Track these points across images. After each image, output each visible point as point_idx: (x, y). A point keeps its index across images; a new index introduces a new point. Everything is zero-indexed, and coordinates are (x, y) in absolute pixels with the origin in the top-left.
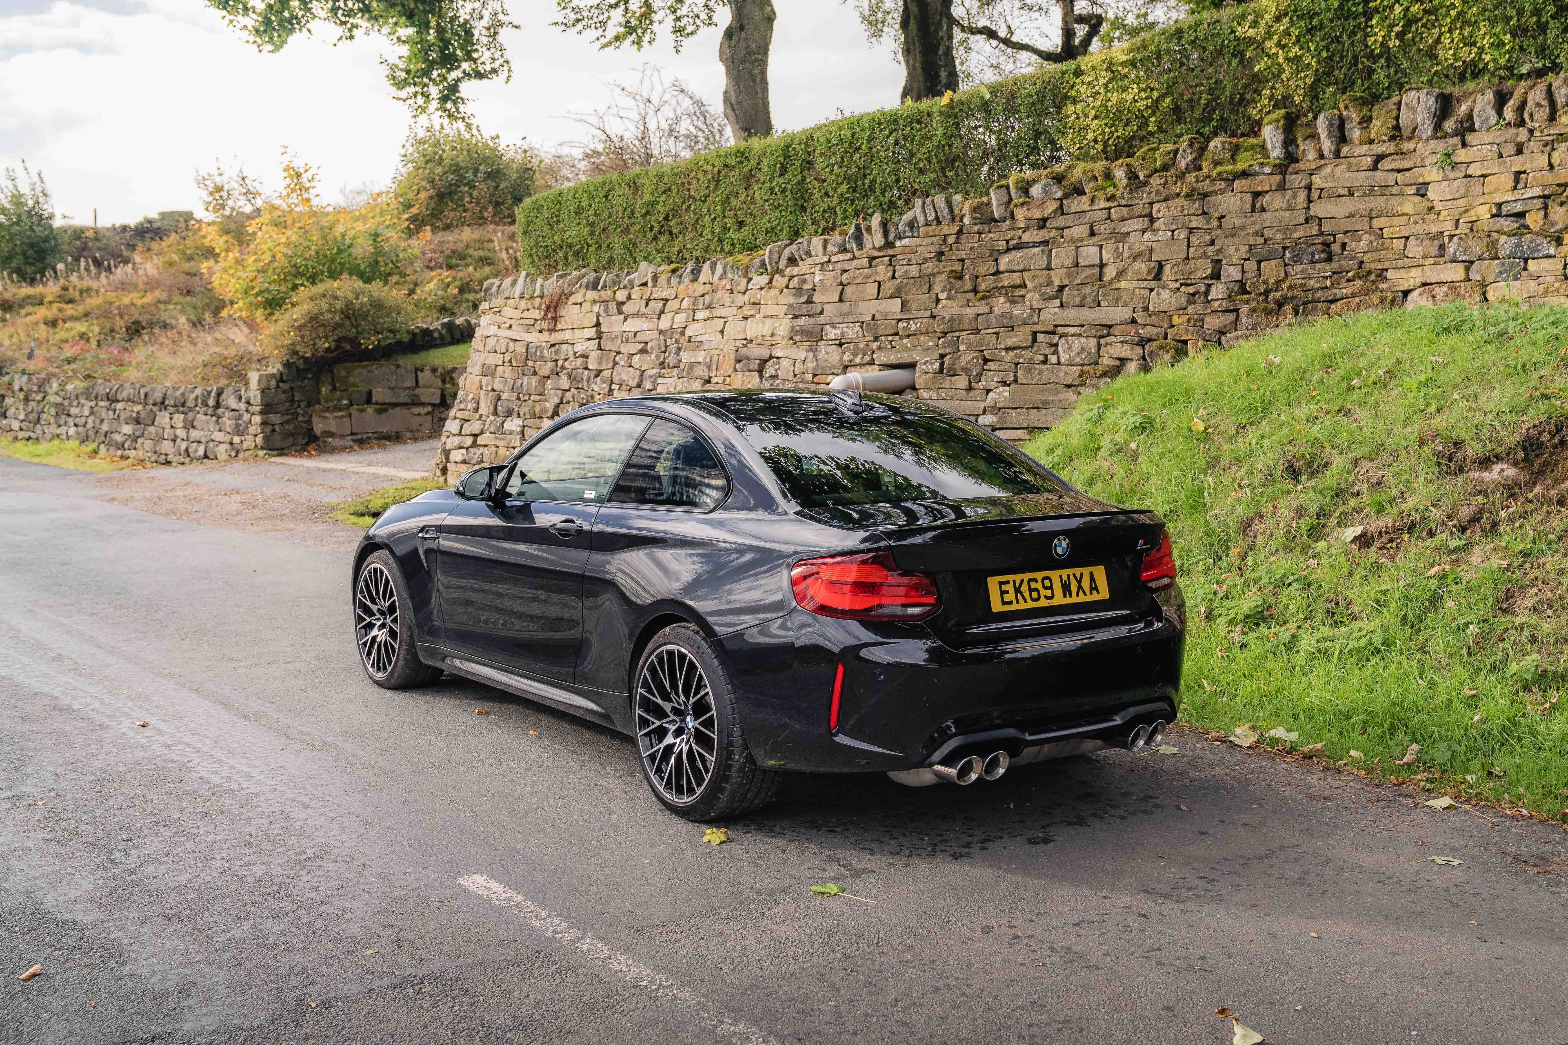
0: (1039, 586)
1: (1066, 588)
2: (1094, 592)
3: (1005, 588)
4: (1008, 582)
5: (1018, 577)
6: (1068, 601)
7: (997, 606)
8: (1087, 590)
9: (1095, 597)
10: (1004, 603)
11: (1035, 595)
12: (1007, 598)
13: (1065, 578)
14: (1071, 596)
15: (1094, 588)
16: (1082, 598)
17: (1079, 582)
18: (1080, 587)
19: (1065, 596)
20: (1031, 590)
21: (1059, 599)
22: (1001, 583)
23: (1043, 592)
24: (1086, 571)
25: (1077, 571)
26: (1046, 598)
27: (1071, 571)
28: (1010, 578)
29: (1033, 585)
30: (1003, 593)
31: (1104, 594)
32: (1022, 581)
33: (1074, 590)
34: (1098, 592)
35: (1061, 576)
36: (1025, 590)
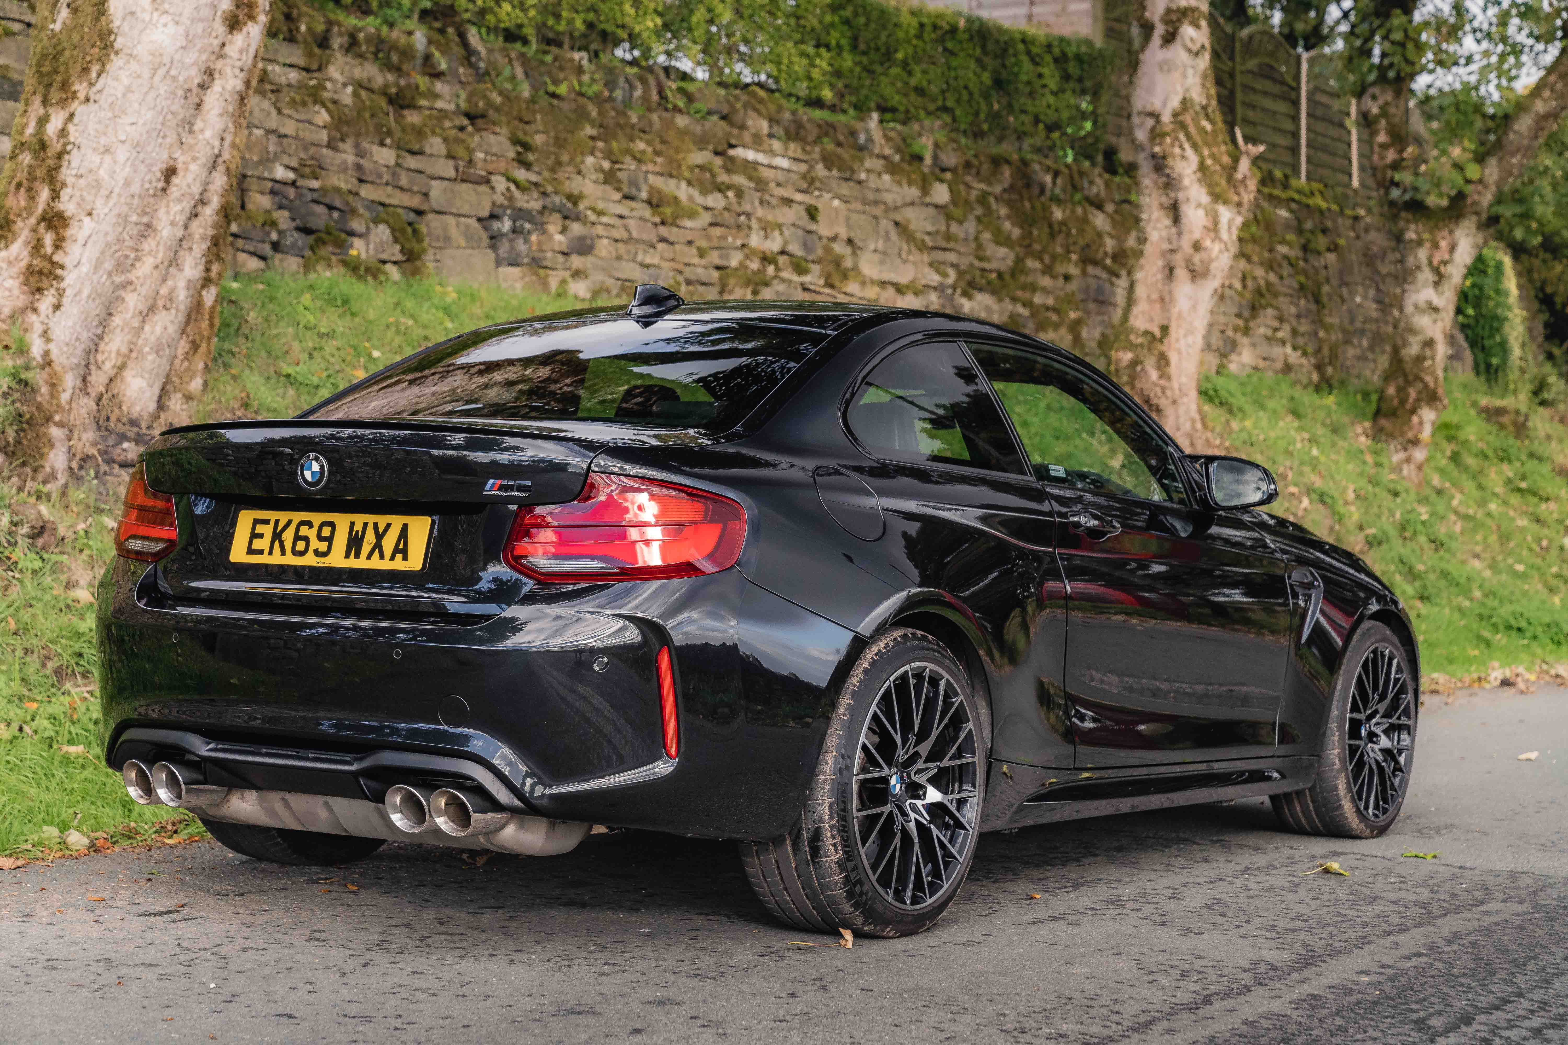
0: (312, 534)
1: (355, 543)
2: (399, 557)
3: (260, 529)
4: (266, 522)
5: (284, 517)
6: (352, 563)
7: (238, 554)
8: (388, 552)
9: (398, 564)
10: (250, 551)
11: (301, 546)
12: (257, 544)
13: (358, 527)
14: (357, 556)
15: (401, 550)
16: (375, 563)
17: (379, 537)
18: (378, 546)
19: (347, 556)
20: (297, 538)
21: (337, 559)
22: (256, 522)
23: (315, 544)
24: (397, 522)
25: (382, 520)
26: (317, 553)
27: (371, 519)
28: (272, 515)
29: (304, 531)
30: (254, 535)
31: (415, 561)
32: (289, 522)
33: (366, 549)
34: (405, 559)
35: (352, 524)
36: (288, 536)
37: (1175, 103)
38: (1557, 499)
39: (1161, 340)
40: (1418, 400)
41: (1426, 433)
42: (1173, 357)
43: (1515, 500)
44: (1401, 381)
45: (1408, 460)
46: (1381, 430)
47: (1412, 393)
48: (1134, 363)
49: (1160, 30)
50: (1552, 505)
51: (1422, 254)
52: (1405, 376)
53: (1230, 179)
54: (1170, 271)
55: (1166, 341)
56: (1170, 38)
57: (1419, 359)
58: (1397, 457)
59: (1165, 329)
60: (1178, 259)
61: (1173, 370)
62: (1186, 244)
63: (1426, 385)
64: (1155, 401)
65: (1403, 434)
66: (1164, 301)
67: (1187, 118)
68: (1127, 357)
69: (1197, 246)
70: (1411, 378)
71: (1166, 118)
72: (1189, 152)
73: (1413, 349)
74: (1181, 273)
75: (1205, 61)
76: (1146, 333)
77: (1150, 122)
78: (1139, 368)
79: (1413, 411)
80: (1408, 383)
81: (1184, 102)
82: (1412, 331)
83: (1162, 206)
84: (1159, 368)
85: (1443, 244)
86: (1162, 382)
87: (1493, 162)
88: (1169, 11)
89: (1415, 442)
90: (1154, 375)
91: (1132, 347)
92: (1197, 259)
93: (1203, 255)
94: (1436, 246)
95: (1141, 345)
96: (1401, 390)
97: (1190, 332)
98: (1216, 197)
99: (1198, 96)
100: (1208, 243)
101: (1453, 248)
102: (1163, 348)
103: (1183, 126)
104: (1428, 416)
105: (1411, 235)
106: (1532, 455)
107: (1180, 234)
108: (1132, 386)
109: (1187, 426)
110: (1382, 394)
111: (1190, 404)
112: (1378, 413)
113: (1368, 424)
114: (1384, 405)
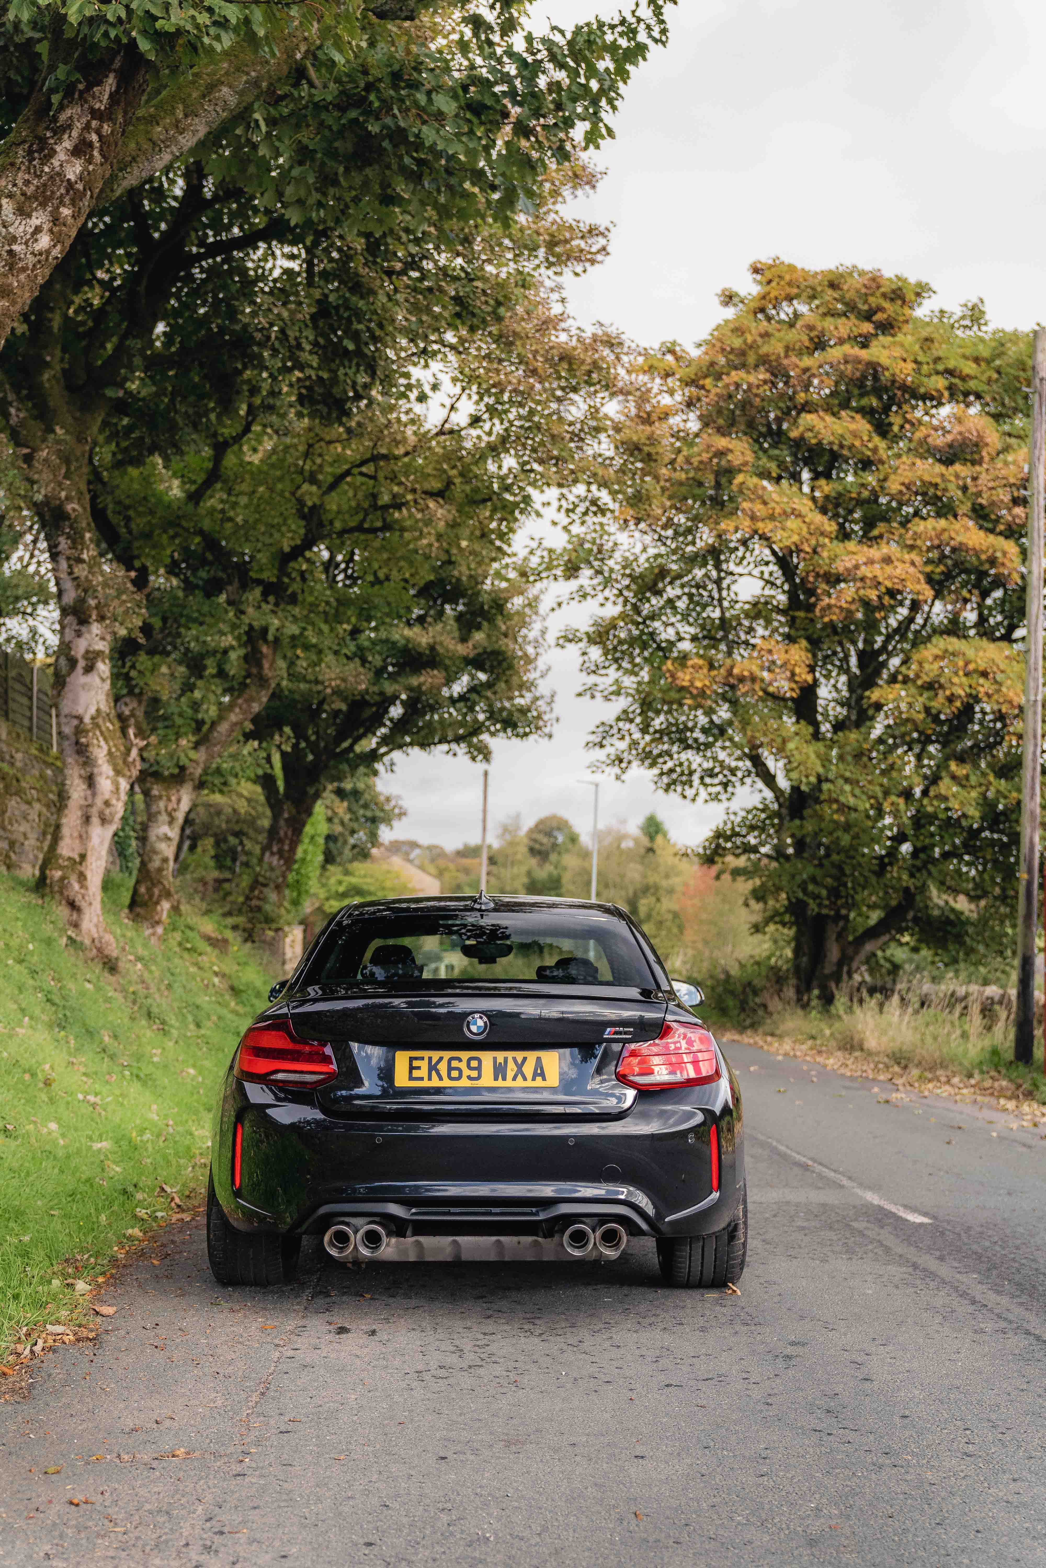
0: (462, 1065)
1: (500, 1070)
2: (539, 1079)
3: (415, 1063)
4: (422, 1059)
5: (435, 1055)
6: (501, 1083)
7: (402, 1080)
8: (529, 1076)
9: (541, 1083)
10: (411, 1078)
11: (455, 1074)
12: (416, 1073)
13: (500, 1060)
14: (504, 1079)
15: (540, 1074)
16: (521, 1083)
17: (520, 1066)
18: (520, 1072)
19: (496, 1079)
20: (450, 1069)
21: (487, 1081)
22: (411, 1059)
23: (468, 1072)
24: (532, 1055)
25: (519, 1055)
26: (469, 1078)
27: (510, 1054)
28: (426, 1054)
29: (455, 1064)
30: (412, 1068)
31: (555, 1080)
32: (441, 1059)
33: (510, 1074)
34: (544, 1079)
35: (495, 1059)
36: (443, 1067)
37: (92, 711)
38: (206, 954)
39: (81, 863)
40: (160, 896)
41: (164, 916)
42: (88, 874)
43: (186, 955)
44: (149, 884)
45: (154, 934)
46: (138, 915)
47: (156, 891)
48: (63, 879)
49: (81, 664)
50: (205, 958)
51: (162, 804)
52: (151, 880)
53: (125, 762)
54: (87, 819)
55: (84, 864)
56: (89, 669)
57: (160, 870)
58: (148, 931)
59: (83, 857)
60: (94, 811)
61: (88, 883)
62: (99, 802)
63: (164, 887)
64: (77, 903)
65: (152, 918)
66: (83, 838)
67: (100, 721)
68: (58, 874)
69: (107, 803)
70: (155, 882)
71: (87, 720)
72: (102, 743)
73: (156, 863)
74: (95, 820)
75: (107, 685)
76: (70, 859)
77: (75, 722)
78: (66, 881)
79: (157, 903)
80: (154, 885)
81: (98, 711)
82: (155, 852)
83: (81, 776)
84: (80, 882)
85: (173, 798)
87: (203, 749)
88: (87, 652)
89: (158, 923)
90: (76, 886)
91: (61, 868)
92: (107, 811)
93: (112, 809)
94: (169, 800)
95: (67, 867)
96: (149, 890)
97: (99, 859)
98: (118, 772)
99: (104, 707)
100: (114, 802)
101: (179, 801)
102: (82, 868)
103: (97, 726)
104: (166, 905)
105: (155, 792)
106: (187, 927)
107: (94, 794)
108: (61, 893)
109: (95, 920)
110: (135, 892)
111: (97, 905)
112: (133, 904)
113: (126, 911)
114: (138, 899)
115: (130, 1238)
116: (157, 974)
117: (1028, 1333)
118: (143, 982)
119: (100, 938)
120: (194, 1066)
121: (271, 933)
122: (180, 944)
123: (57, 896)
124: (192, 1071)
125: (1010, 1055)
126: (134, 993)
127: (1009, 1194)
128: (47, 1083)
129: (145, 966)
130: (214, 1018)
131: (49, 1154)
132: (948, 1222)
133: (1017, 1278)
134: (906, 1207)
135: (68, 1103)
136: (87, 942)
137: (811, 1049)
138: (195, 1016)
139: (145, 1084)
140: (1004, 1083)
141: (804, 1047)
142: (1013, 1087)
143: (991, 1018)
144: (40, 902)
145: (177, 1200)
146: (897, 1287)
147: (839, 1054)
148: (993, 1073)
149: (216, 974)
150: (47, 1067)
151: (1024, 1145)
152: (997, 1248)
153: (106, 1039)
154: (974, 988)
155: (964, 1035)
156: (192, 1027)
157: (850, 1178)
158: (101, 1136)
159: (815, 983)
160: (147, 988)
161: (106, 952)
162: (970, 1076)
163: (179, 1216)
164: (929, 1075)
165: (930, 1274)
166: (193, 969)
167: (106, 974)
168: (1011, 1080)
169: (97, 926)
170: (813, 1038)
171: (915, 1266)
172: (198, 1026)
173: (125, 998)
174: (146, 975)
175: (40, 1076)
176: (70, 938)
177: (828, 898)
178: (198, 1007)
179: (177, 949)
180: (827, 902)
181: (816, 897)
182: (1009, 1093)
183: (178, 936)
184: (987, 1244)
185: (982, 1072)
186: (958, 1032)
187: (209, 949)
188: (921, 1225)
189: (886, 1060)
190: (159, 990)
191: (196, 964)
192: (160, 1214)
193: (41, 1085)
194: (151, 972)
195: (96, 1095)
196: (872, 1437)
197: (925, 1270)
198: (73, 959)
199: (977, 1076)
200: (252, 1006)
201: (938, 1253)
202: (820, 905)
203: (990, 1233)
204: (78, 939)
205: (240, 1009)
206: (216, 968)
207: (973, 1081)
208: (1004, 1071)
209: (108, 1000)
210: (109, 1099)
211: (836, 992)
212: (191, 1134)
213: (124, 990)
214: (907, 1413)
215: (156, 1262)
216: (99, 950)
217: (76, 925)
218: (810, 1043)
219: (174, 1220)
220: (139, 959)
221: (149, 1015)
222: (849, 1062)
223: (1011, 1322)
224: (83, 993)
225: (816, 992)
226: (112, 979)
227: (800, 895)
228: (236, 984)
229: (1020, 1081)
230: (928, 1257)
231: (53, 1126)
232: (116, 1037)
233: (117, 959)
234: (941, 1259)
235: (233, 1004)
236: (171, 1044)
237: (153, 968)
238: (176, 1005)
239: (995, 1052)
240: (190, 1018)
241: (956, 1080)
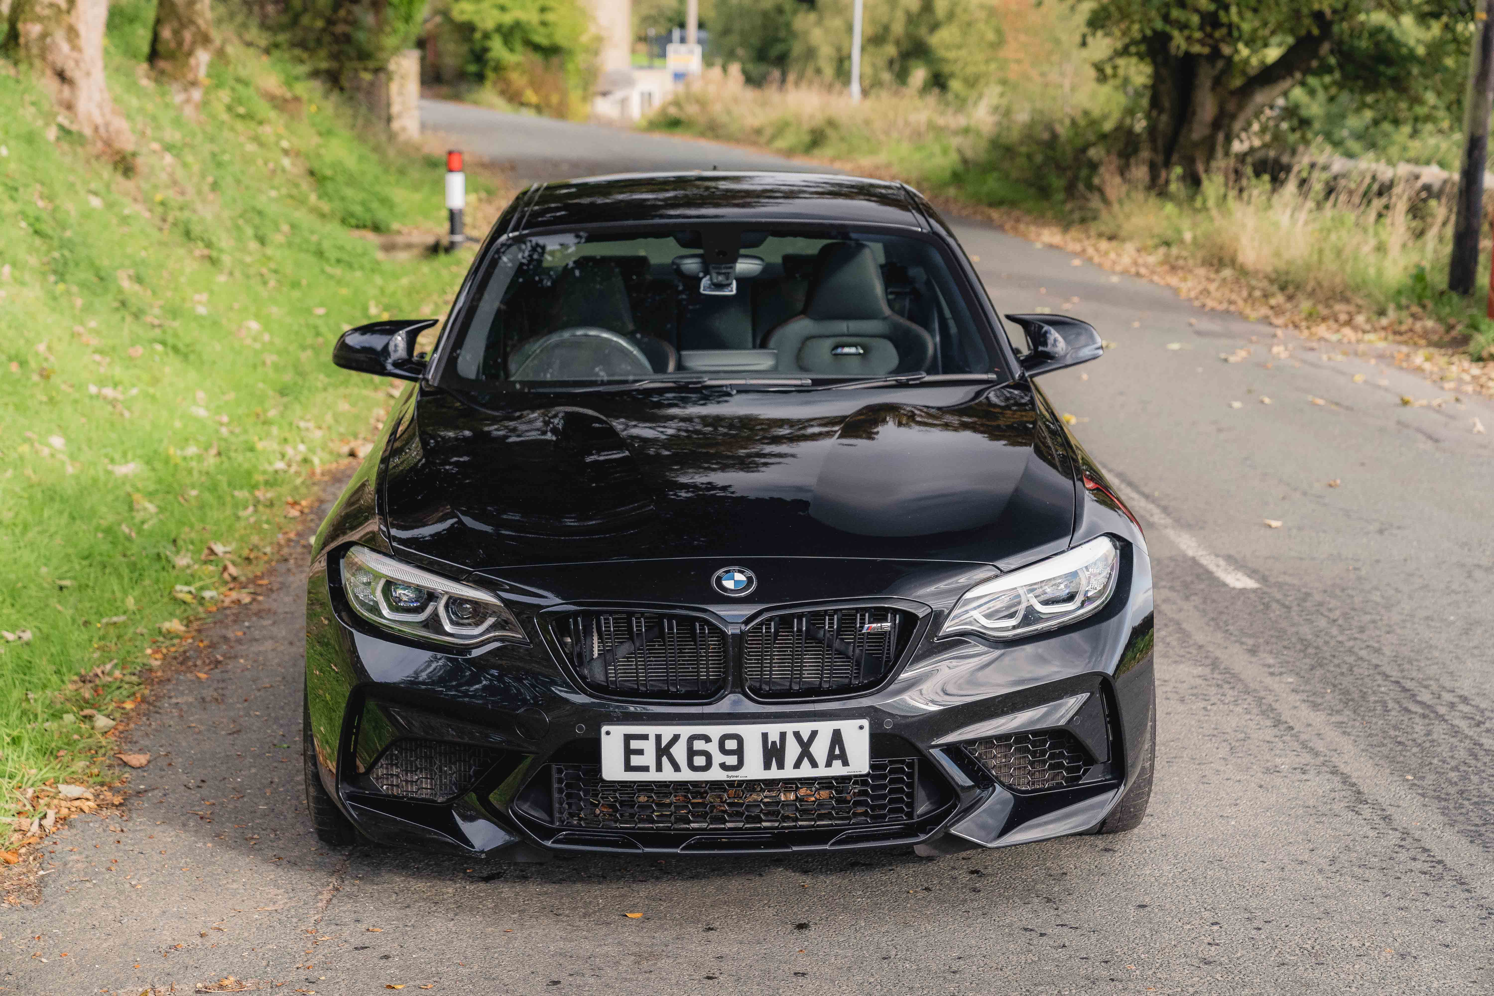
38: (269, 122)
39: (69, 12)
40: (194, 43)
41: (202, 73)
42: (82, 28)
43: (239, 125)
44: (175, 24)
45: (188, 101)
46: (162, 72)
47: (188, 36)
48: (44, 36)
50: (267, 128)
52: (179, 18)
55: (73, 13)
58: (179, 98)
61: (83, 42)
63: (198, 27)
64: (68, 74)
65: (184, 76)
68: (35, 28)
70: (185, 20)
78: (48, 40)
79: (190, 54)
80: (183, 26)
84: (69, 40)
86: (75, 55)
89: (193, 83)
90: (65, 47)
91: (39, 19)
95: (49, 18)
96: (176, 33)
102: (72, 19)
104: (203, 57)
106: (239, 80)
108: (43, 58)
109: (97, 96)
110: (155, 39)
111: (98, 75)
112: (153, 56)
113: (145, 66)
114: (160, 48)
115: (169, 635)
116: (196, 168)
117: (1335, 772)
118: (175, 183)
119: (107, 125)
120: (257, 317)
121: (367, 76)
122: (229, 109)
123: (38, 63)
124: (254, 325)
125: (1440, 280)
126: (163, 204)
127: (1381, 532)
128: (45, 375)
129: (178, 156)
130: (285, 228)
131: (52, 495)
132: (1280, 586)
133: (1346, 682)
134: (1230, 559)
135: (76, 402)
136: (88, 132)
137: (1162, 263)
138: (256, 228)
139: (186, 357)
140: (1430, 324)
141: (1152, 259)
142: (1441, 329)
143: (1423, 218)
144: (12, 71)
145: (233, 570)
146: (1182, 700)
147: (1202, 272)
148: (1415, 309)
149: (286, 152)
150: (42, 348)
151: (1430, 437)
152: (1334, 631)
153: (126, 284)
154: (1404, 169)
155: (1381, 248)
156: (253, 245)
157: (1165, 510)
158: (124, 454)
159: (1175, 158)
160: (183, 193)
161: (117, 145)
162: (1382, 312)
163: (234, 595)
164: (1324, 311)
165: (1232, 678)
166: (251, 147)
167: (119, 178)
168: (1440, 319)
169: (100, 107)
170: (1167, 244)
171: (1215, 665)
172: (262, 240)
173: (150, 210)
174: (180, 173)
175: (33, 364)
176: (61, 127)
177: (1201, 28)
178: (260, 213)
179: (225, 116)
180: (1198, 35)
181: (1183, 26)
182: (1435, 338)
183: (224, 96)
184: (1322, 623)
185: (1399, 307)
186: (1372, 242)
187: (272, 114)
188: (1243, 591)
189: (1265, 284)
190: (199, 192)
191: (256, 139)
192: (207, 594)
193: (36, 378)
194: (185, 165)
195: (116, 385)
196: (1094, 938)
197: (1227, 671)
198: (68, 160)
199: (1392, 313)
200: (343, 199)
201: (1250, 642)
202: (1189, 39)
203: (1333, 603)
204: (74, 128)
205: (325, 207)
206: (285, 144)
207: (1384, 321)
208: (1430, 305)
209: (125, 220)
210: (134, 391)
211: (1203, 176)
212: (252, 449)
213: (146, 200)
214: (1147, 900)
215: (202, 676)
216: (108, 143)
217: (69, 107)
218: (1162, 250)
219: (227, 602)
220: (168, 148)
221: (188, 234)
222: (1212, 287)
223: (1317, 754)
224: (87, 215)
225: (1178, 170)
226: (129, 185)
227: (1159, 25)
228: (316, 166)
229: (1452, 321)
230: (1236, 648)
231: (57, 441)
232: (139, 279)
233: (134, 155)
234: (1253, 651)
235: (313, 198)
236: (222, 279)
237: (190, 159)
238: (226, 214)
239: (1420, 277)
240: (250, 232)
241: (1360, 319)
